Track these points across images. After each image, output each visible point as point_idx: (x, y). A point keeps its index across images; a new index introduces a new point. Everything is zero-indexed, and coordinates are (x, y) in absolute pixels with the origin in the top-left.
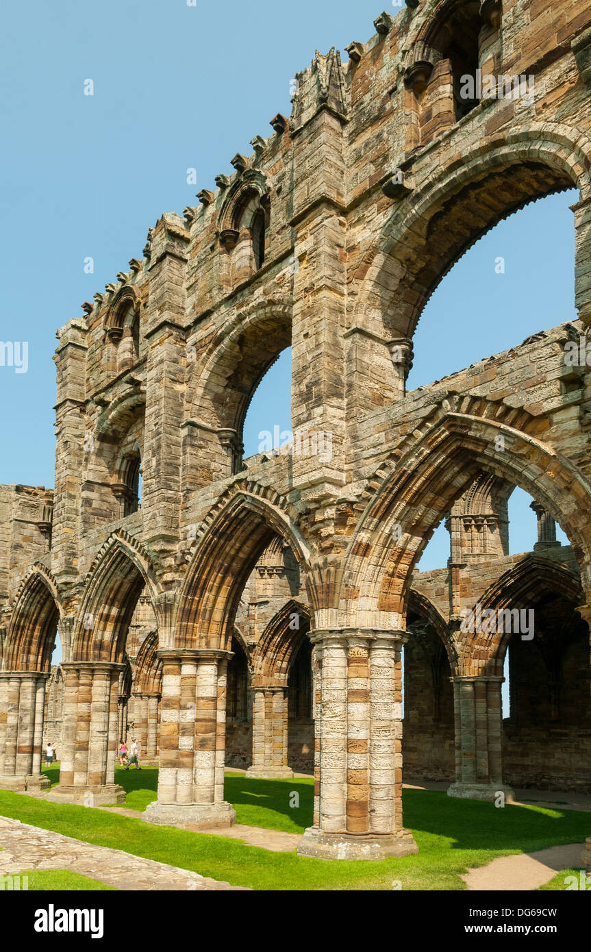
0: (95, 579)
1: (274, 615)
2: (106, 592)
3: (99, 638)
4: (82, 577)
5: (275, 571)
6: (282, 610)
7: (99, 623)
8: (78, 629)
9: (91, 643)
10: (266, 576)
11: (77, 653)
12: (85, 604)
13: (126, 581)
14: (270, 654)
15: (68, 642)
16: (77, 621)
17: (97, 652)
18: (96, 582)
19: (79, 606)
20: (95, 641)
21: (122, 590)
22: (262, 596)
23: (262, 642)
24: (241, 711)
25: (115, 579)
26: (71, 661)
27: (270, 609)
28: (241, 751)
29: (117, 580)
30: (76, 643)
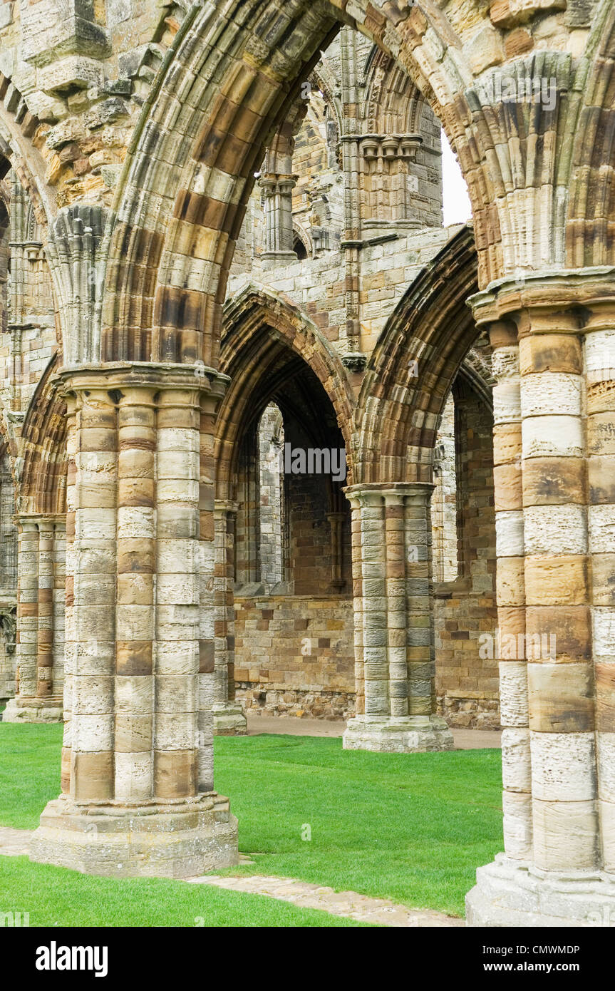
0: (176, 64)
1: (412, 275)
2: (209, 116)
3: (176, 281)
4: (125, 64)
5: (400, 153)
6: (436, 260)
7: (179, 227)
8: (116, 250)
9: (155, 299)
10: (380, 166)
11: (115, 334)
12: (139, 158)
13: (267, 71)
14: (401, 393)
15: (86, 294)
16: (115, 222)
17: (169, 329)
18: (180, 73)
19: (117, 168)
20: (165, 293)
21: (253, 107)
22: (375, 225)
23: (380, 357)
24: (247, 565)
25: (237, 65)
26: (96, 363)
27: (401, 260)
28: (253, 676)
29: (242, 70)
30: (110, 296)
